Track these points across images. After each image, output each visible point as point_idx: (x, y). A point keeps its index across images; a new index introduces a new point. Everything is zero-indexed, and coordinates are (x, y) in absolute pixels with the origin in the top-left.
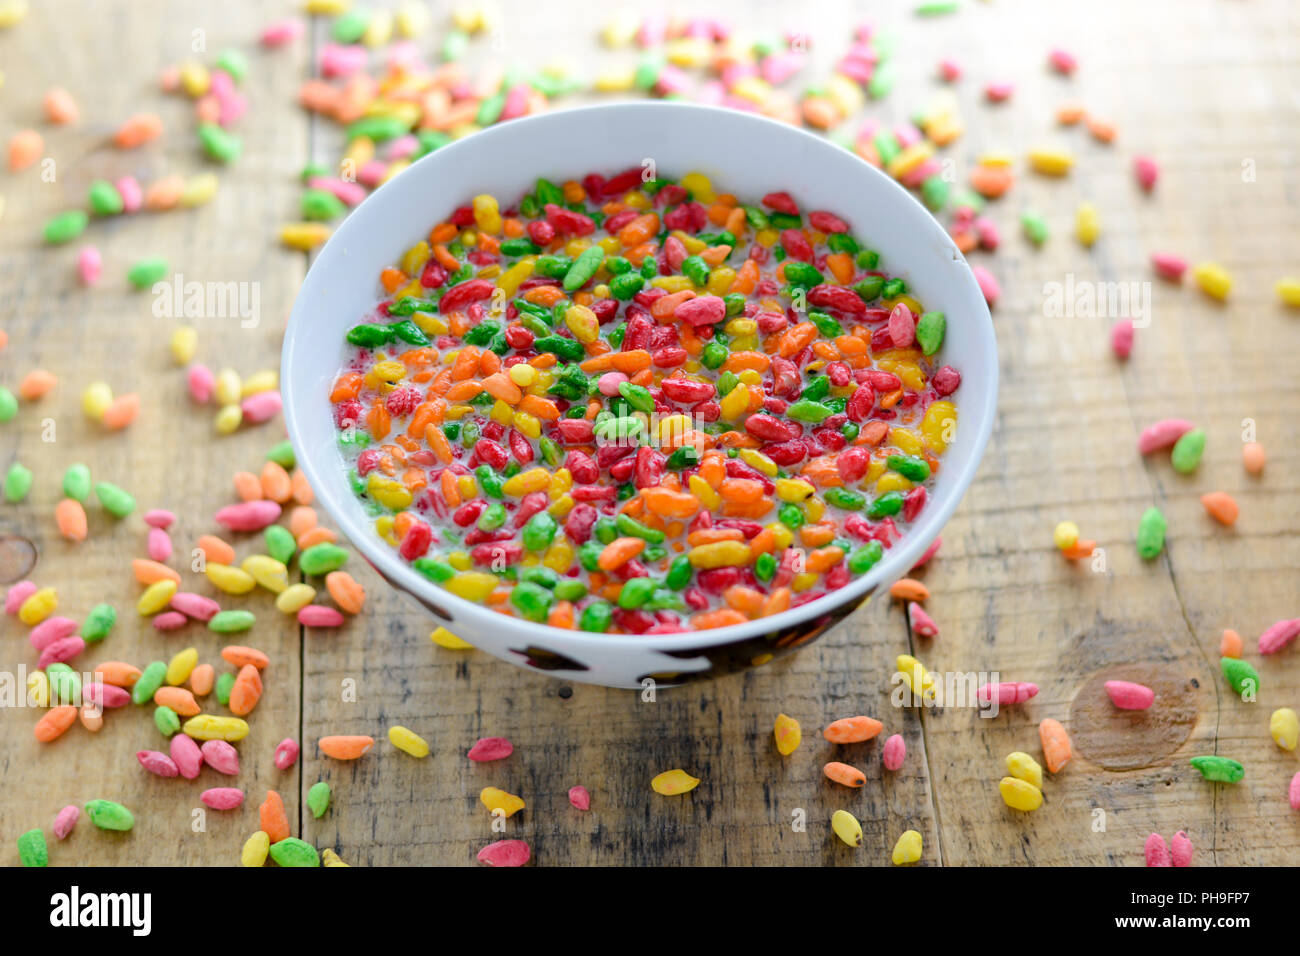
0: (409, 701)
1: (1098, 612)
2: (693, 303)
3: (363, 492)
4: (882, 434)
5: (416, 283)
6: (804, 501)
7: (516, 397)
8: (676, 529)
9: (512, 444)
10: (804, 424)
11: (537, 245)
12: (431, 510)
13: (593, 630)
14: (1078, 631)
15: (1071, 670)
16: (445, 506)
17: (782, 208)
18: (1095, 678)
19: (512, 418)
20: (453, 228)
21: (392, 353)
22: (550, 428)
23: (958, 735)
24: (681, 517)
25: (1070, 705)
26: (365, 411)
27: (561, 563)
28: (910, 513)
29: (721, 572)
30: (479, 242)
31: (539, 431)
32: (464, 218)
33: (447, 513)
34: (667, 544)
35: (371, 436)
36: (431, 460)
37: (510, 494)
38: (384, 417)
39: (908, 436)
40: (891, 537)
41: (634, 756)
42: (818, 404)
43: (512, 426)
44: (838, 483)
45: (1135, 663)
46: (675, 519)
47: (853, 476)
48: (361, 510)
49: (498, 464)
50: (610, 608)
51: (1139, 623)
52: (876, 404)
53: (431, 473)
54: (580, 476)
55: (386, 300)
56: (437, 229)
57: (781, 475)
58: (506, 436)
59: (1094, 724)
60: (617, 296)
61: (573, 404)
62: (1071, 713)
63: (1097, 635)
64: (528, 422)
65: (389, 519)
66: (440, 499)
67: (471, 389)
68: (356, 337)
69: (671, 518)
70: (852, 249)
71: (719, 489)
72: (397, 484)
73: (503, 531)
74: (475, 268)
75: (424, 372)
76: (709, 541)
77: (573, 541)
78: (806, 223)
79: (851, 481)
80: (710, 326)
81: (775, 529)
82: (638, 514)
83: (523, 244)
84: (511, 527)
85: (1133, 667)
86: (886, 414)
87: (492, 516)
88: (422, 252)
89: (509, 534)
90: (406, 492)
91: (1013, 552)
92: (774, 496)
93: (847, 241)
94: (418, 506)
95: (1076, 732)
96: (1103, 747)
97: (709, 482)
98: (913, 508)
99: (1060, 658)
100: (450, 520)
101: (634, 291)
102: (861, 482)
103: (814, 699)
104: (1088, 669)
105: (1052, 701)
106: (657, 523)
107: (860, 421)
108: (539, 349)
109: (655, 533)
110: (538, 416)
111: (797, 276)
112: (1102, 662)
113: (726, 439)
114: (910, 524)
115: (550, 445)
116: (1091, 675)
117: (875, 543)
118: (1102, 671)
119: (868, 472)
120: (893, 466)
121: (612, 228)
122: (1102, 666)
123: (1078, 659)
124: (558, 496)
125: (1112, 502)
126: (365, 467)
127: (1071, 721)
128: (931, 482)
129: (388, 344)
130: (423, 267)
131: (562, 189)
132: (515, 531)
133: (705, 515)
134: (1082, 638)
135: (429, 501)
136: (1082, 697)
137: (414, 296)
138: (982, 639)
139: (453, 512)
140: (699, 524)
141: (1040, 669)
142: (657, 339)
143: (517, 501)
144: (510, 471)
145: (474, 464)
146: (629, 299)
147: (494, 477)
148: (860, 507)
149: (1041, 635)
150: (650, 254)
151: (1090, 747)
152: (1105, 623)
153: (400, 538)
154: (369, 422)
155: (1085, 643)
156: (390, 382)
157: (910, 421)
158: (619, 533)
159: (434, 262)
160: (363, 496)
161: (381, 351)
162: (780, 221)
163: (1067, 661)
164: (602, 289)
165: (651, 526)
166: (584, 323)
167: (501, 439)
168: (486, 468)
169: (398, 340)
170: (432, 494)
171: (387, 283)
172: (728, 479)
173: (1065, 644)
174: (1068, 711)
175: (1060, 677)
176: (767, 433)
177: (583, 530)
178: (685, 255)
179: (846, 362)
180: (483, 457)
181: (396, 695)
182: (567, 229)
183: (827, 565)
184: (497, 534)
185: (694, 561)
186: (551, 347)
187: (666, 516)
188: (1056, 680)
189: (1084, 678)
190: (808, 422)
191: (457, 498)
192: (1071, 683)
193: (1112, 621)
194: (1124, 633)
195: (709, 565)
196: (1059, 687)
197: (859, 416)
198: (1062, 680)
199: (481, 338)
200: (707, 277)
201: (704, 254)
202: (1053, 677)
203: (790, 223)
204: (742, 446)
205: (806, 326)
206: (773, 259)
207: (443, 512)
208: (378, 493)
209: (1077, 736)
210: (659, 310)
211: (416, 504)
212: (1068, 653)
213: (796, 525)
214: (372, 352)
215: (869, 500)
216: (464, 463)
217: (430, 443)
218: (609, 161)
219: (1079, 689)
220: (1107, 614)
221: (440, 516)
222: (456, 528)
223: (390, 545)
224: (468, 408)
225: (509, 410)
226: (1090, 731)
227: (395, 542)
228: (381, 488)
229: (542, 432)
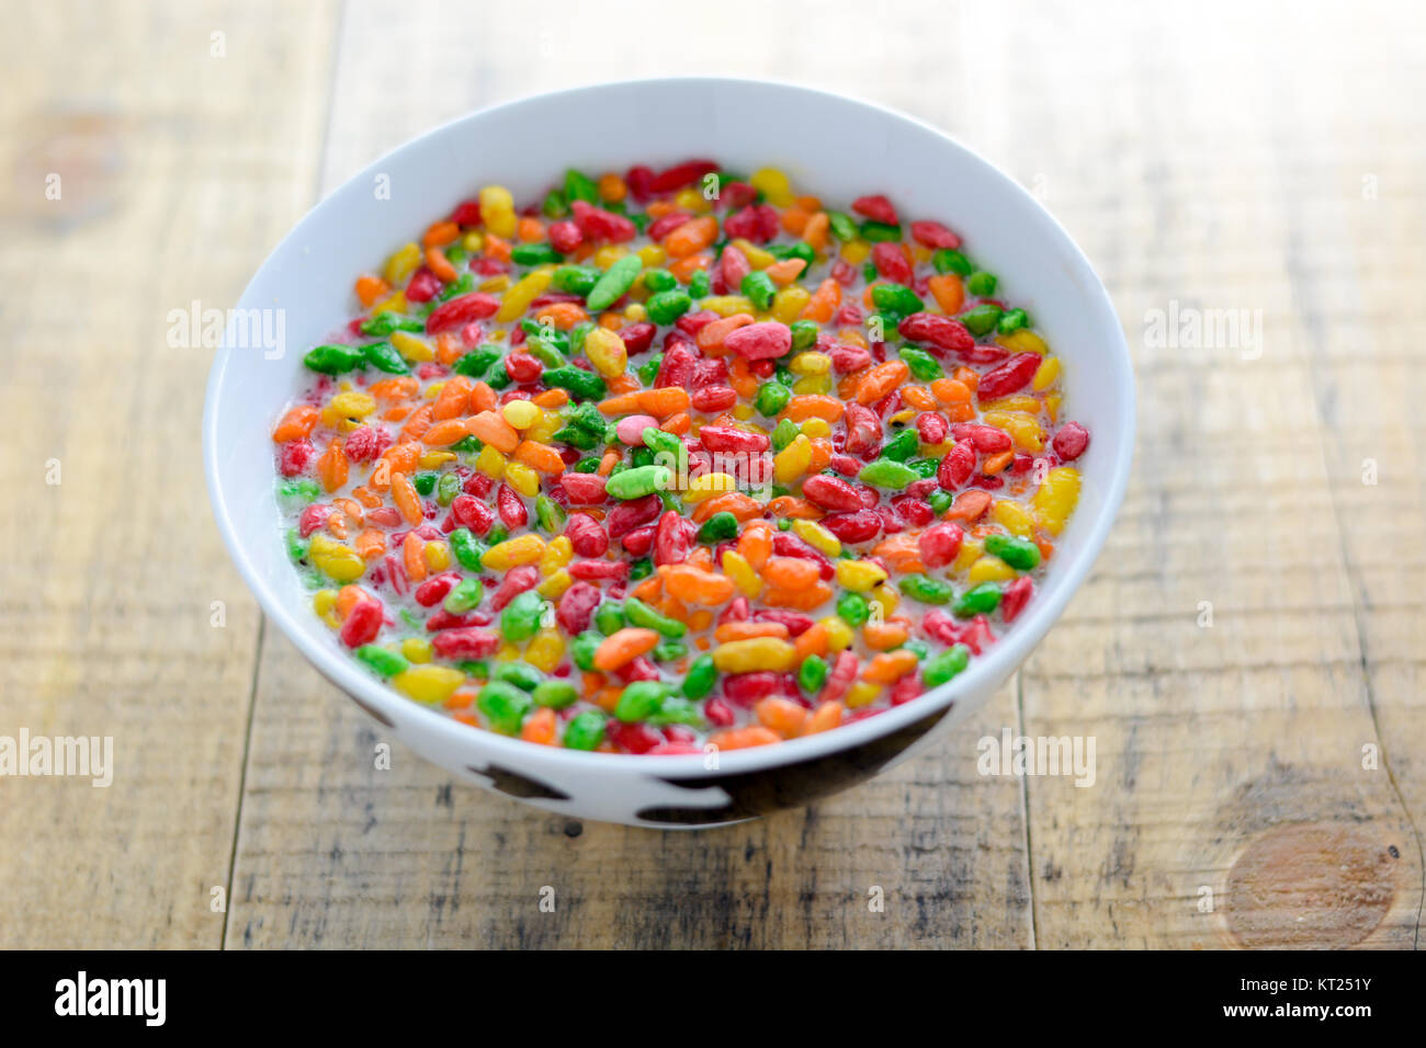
0: (373, 832)
1: (1272, 754)
2: (749, 330)
3: (302, 557)
4: (982, 507)
5: (400, 295)
6: (871, 590)
7: (510, 443)
8: (701, 620)
9: (500, 503)
10: (881, 490)
11: (560, 252)
12: (388, 584)
13: (579, 747)
14: (1244, 777)
15: (1232, 827)
16: (406, 580)
17: (877, 216)
18: (1263, 839)
19: (503, 469)
20: (453, 228)
21: (361, 382)
22: (551, 484)
23: (1078, 907)
24: (708, 604)
25: (1228, 872)
26: (316, 453)
27: (548, 658)
28: (1010, 610)
29: (753, 678)
30: (485, 246)
31: (536, 487)
32: (468, 217)
33: (408, 590)
34: (688, 638)
35: (321, 487)
36: (395, 520)
37: (491, 566)
38: (339, 463)
39: (1016, 513)
40: (981, 642)
41: (654, 915)
42: (900, 465)
43: (503, 480)
44: (919, 568)
45: (1315, 822)
46: (701, 607)
47: (938, 560)
48: (296, 580)
49: (480, 528)
50: (604, 719)
51: (1326, 771)
52: (978, 469)
53: (393, 536)
54: (583, 547)
55: (360, 316)
56: (433, 229)
57: (845, 555)
58: (495, 492)
59: (1257, 900)
60: (655, 319)
61: (584, 454)
62: (1228, 884)
63: (1269, 784)
64: (523, 476)
65: (331, 594)
66: (401, 570)
67: (454, 432)
68: (316, 361)
69: (696, 606)
70: (963, 269)
71: (762, 570)
72: (345, 549)
73: (477, 614)
74: (477, 280)
75: (398, 408)
76: (741, 637)
77: (566, 631)
78: (907, 234)
79: (936, 566)
80: (772, 361)
81: (830, 624)
82: (653, 599)
83: (541, 250)
84: (488, 609)
85: (1313, 828)
86: (989, 482)
87: (463, 594)
88: (411, 257)
89: (484, 618)
90: (357, 559)
91: (1167, 671)
92: (834, 581)
93: (956, 259)
94: (372, 578)
95: (1232, 909)
96: (1267, 931)
97: (750, 562)
98: (1013, 604)
99: (1219, 811)
100: (411, 598)
101: (677, 315)
102: (950, 568)
103: (894, 851)
104: (1254, 826)
105: (1204, 867)
106: (677, 611)
107: (955, 489)
108: (548, 383)
109: (673, 624)
110: (537, 468)
111: (887, 302)
112: (1273, 819)
113: (778, 506)
114: (1008, 625)
115: (548, 505)
116: (1258, 836)
117: (960, 649)
118: (1271, 830)
119: (959, 555)
120: (992, 548)
121: (657, 234)
122: (1272, 824)
123: (1242, 813)
124: (553, 571)
125: (1302, 612)
126: (309, 526)
127: (1227, 894)
128: (1042, 571)
129: (356, 371)
130: (410, 275)
131: (596, 184)
132: (492, 615)
133: (740, 603)
134: (1249, 786)
135: (386, 573)
136: (1244, 863)
137: (396, 312)
138: (1119, 782)
139: (415, 586)
140: (732, 615)
141: (1190, 825)
142: (699, 377)
143: (499, 577)
144: (494, 537)
145: (449, 527)
146: (669, 323)
147: (472, 543)
148: (944, 601)
149: (1196, 779)
150: (702, 269)
151: (1250, 930)
152: (1282, 768)
153: (343, 619)
154: (320, 467)
155: (1252, 792)
156: (352, 419)
157: (1021, 492)
158: (627, 623)
159: (425, 270)
160: (303, 563)
161: (347, 380)
162: (873, 231)
163: (1227, 815)
164: (635, 309)
165: (670, 615)
166: (607, 352)
167: (488, 496)
168: (464, 533)
169: (370, 366)
170: (391, 563)
171: (364, 293)
172: (774, 558)
173: (1226, 793)
174: (1224, 880)
175: (1217, 837)
176: (830, 499)
177: (579, 617)
178: (746, 271)
179: (942, 414)
180: (464, 518)
181: (356, 824)
182: (597, 233)
183: (893, 674)
184: (469, 618)
185: (720, 663)
186: (565, 382)
187: (689, 601)
188: (1210, 841)
189: (1248, 839)
190: (886, 489)
191: (422, 569)
192: (1229, 846)
193: (1289, 767)
194: (1304, 782)
195: (738, 669)
196: (1214, 850)
197: (953, 482)
198: (1219, 841)
199: (476, 368)
200: (771, 299)
201: (772, 269)
202: (1207, 835)
203: (887, 235)
204: (798, 516)
205: (895, 364)
206: (860, 280)
207: (403, 589)
208: (322, 559)
209: (1233, 914)
210: (706, 338)
211: (370, 575)
212: (1229, 806)
213: (859, 620)
214: (335, 380)
215: (958, 593)
216: (437, 525)
217: (395, 498)
218: (662, 152)
219: (1239, 853)
220: (1285, 757)
221: (399, 592)
222: (418, 608)
223: (328, 625)
224: (448, 455)
225: (499, 458)
226: (1250, 909)
227: (336, 623)
228: (325, 553)
229: (540, 488)
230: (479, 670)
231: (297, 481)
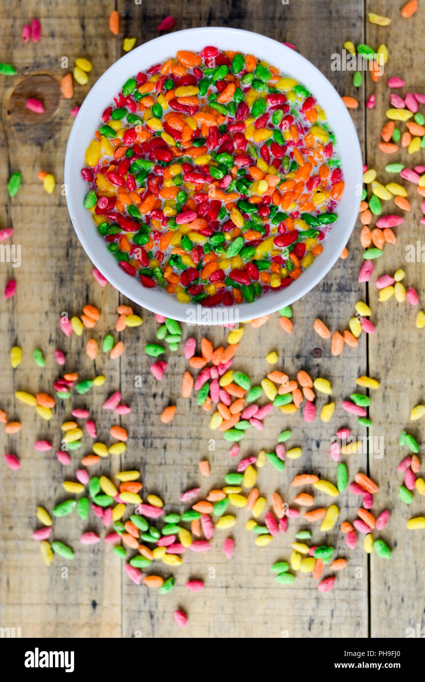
3: (331, 135)
4: (116, 152)
5: (307, 248)
6: (151, 117)
7: (267, 176)
8: (204, 109)
9: (269, 156)
10: (148, 159)
11: (255, 265)
12: (303, 127)
16: (297, 127)
19: (268, 169)
20: (291, 277)
21: (318, 209)
22: (253, 164)
24: (202, 113)
26: (330, 178)
27: (251, 93)
28: (109, 110)
29: (187, 83)
30: (280, 269)
31: (258, 162)
32: (287, 282)
33: (296, 123)
34: (208, 103)
35: (328, 165)
36: (302, 150)
38: (322, 174)
40: (118, 98)
43: (268, 165)
46: (204, 113)
47: (131, 131)
52: (117, 167)
53: (302, 145)
54: (241, 135)
55: (321, 241)
56: (298, 276)
57: (159, 133)
58: (271, 162)
60: (222, 233)
61: (243, 176)
64: (262, 165)
65: (320, 119)
66: (299, 130)
68: (333, 216)
70: (118, 252)
71: (185, 125)
72: (317, 138)
74: (282, 255)
75: (305, 199)
77: (245, 103)
78: (137, 272)
79: (132, 128)
80: (183, 211)
81: (164, 104)
82: (219, 115)
84: (270, 114)
86: (114, 162)
88: (305, 262)
89: (271, 110)
90: (313, 134)
92: (163, 122)
93: (120, 257)
97: (190, 128)
98: (108, 113)
100: (296, 120)
101: (214, 235)
102: (127, 129)
106: (211, 110)
107: (125, 158)
108: (256, 206)
109: (212, 105)
110: (259, 169)
113: (181, 153)
115: (255, 157)
117: (125, 95)
119: (125, 133)
120: (115, 133)
121: (221, 273)
124: (251, 125)
126: (329, 149)
128: (99, 126)
129: (320, 214)
130: (305, 256)
131: (243, 298)
132: (269, 111)
133: (192, 112)
135: (304, 130)
137: (310, 243)
140: (194, 108)
142: (206, 206)
143: (268, 128)
144: (270, 142)
145: (284, 148)
148: (129, 115)
150: (206, 256)
153: (315, 109)
154: (328, 173)
156: (319, 192)
157: (105, 160)
158: (227, 106)
159: (300, 258)
160: (330, 133)
161: (323, 211)
162: (149, 273)
164: (228, 237)
165: (214, 109)
166: (236, 214)
168: (281, 143)
169: (316, 217)
170: (303, 134)
171: (320, 247)
172: (182, 130)
177: (241, 109)
178: (192, 253)
182: (243, 272)
186: (251, 206)
195: (192, 86)
197: (125, 161)
199: (281, 216)
200: (183, 238)
201: (183, 252)
203: (144, 272)
206: (154, 253)
207: (298, 124)
208: (324, 133)
210: (205, 224)
211: (308, 129)
213: (157, 106)
214: (327, 209)
215: (125, 119)
216: (290, 149)
217: (303, 159)
222: (294, 116)
223: (320, 107)
224: (287, 176)
225: (270, 173)
227: (317, 107)
228: (323, 135)
229: (256, 161)
230: (272, 90)
231: (335, 167)
